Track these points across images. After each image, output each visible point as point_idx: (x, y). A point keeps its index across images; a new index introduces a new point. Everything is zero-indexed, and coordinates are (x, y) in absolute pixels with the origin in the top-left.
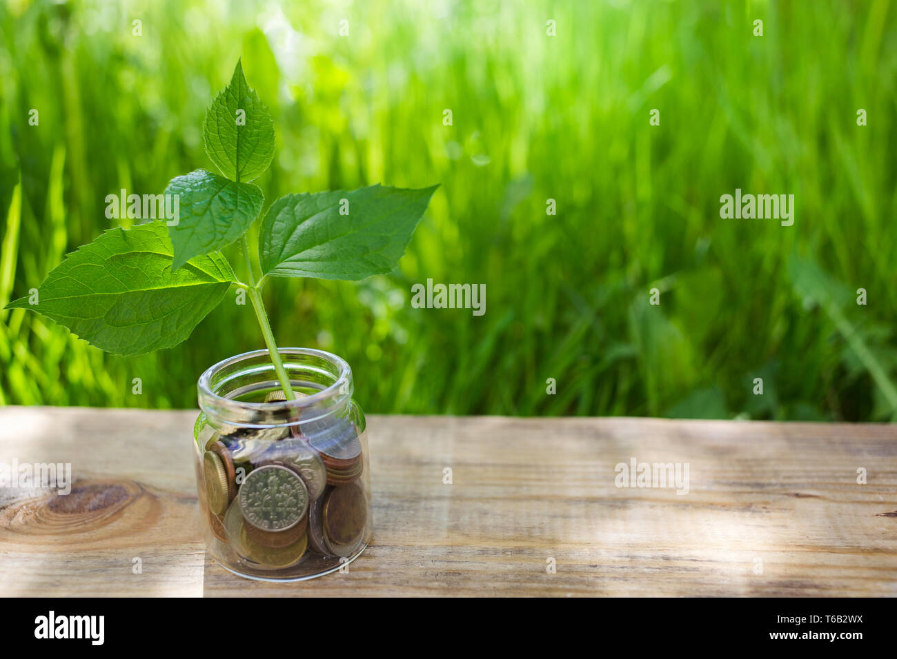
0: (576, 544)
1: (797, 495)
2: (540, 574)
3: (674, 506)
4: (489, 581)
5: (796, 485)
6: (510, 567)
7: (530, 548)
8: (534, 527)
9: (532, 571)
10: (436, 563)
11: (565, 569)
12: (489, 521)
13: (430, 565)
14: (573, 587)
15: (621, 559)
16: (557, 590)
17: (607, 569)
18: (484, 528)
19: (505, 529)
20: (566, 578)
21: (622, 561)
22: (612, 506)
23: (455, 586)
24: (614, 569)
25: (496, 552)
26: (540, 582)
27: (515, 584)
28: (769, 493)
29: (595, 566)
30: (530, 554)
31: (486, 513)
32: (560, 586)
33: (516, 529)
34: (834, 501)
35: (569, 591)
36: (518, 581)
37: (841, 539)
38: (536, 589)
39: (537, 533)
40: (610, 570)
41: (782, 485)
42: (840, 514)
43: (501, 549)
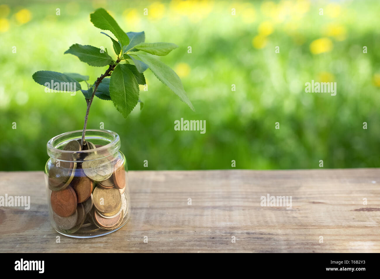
0: (205, 228)
1: (314, 203)
2: (185, 242)
3: (255, 209)
4: (160, 246)
5: (313, 198)
6: (171, 240)
7: (182, 230)
8: (185, 221)
9: (182, 241)
10: (135, 239)
11: (198, 240)
12: (164, 218)
13: (133, 239)
14: (201, 248)
15: (226, 234)
16: (193, 250)
17: (218, 239)
18: (161, 222)
19: (171, 222)
20: (198, 244)
21: (226, 235)
22: (224, 210)
23: (143, 249)
24: (222, 239)
25: (165, 233)
26: (185, 246)
27: (173, 248)
28: (300, 202)
29: (214, 238)
30: (182, 233)
31: (163, 215)
32: (195, 248)
33: (176, 222)
34: (331, 205)
35: (199, 250)
36: (175, 246)
37: (333, 222)
38: (183, 250)
39: (186, 223)
40: (220, 239)
41: (307, 198)
42: (333, 211)
43: (168, 231)
